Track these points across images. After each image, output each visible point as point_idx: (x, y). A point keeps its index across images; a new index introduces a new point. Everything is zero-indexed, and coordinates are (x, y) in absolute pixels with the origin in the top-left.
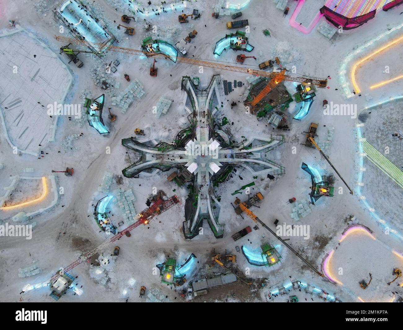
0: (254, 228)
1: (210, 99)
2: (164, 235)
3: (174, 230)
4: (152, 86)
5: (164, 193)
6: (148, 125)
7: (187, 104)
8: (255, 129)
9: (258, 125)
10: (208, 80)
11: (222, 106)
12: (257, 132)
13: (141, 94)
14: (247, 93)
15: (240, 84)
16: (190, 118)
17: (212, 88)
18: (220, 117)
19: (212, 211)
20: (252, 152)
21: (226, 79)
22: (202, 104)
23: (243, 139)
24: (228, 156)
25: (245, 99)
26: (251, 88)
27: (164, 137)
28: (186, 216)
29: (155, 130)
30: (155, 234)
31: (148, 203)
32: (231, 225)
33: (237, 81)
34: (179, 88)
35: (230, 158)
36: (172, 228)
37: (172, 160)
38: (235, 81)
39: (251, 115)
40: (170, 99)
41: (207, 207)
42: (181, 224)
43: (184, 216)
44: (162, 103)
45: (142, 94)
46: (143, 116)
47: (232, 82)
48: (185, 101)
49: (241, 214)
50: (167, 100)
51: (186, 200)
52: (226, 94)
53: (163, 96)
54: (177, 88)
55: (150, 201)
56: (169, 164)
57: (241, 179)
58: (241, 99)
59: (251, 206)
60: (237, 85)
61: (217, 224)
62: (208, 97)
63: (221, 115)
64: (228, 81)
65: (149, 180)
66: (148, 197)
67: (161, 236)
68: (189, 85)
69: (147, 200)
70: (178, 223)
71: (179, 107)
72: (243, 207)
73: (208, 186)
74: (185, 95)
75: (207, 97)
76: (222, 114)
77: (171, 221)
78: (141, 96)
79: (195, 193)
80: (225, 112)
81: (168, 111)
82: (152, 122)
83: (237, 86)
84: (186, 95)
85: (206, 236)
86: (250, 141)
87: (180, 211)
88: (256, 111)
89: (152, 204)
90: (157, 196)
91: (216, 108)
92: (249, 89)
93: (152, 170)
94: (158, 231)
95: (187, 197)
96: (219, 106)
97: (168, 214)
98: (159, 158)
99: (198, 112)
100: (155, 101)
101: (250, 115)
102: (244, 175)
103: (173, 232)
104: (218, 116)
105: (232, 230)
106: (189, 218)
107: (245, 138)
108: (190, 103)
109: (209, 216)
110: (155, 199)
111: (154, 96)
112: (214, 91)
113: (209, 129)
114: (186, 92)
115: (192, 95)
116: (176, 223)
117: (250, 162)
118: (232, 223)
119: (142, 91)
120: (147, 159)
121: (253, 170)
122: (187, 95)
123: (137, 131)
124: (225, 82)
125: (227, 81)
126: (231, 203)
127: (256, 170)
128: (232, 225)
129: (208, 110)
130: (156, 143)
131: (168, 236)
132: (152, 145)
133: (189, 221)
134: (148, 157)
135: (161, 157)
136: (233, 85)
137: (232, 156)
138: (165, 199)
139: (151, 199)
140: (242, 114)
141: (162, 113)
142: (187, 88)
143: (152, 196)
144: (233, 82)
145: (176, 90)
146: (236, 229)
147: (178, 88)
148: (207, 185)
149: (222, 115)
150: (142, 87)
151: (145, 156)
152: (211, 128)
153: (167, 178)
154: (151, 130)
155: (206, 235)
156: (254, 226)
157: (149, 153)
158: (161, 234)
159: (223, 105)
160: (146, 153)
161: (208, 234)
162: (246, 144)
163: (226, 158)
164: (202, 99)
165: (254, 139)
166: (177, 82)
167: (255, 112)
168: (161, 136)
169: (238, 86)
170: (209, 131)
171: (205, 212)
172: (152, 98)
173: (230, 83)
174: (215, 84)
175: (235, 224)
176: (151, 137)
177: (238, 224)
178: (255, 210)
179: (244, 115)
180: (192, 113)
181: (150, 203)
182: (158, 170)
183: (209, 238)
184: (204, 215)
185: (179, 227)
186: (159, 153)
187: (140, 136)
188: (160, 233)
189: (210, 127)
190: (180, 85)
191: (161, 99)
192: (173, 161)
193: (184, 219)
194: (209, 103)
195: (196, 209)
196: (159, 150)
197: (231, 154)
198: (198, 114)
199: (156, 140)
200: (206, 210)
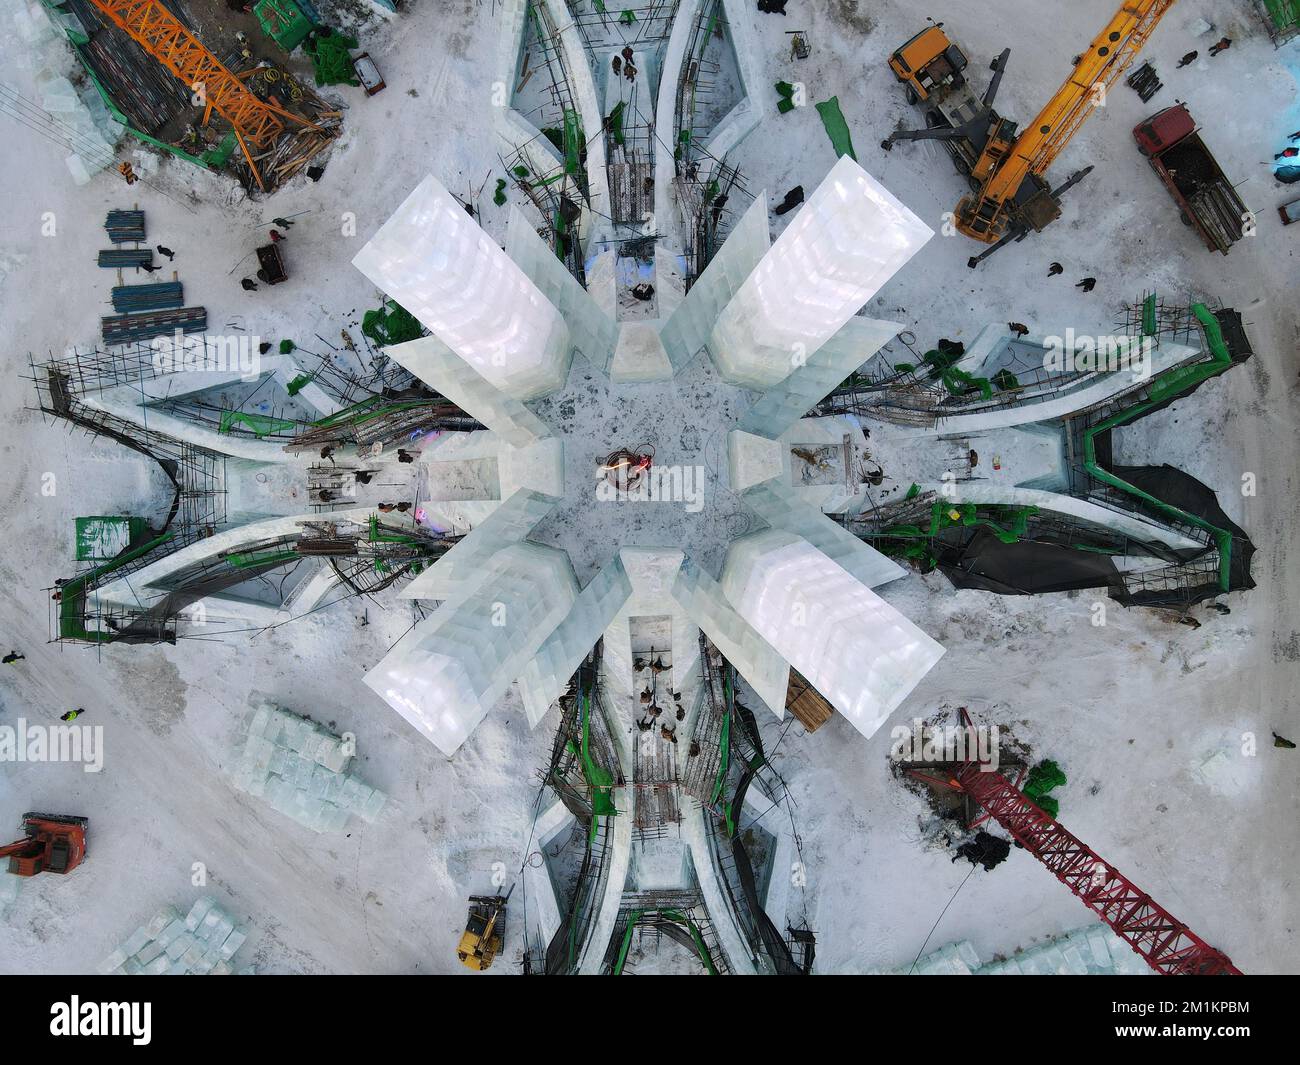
0: (1146, 98)
1: (230, 430)
2: (1211, 736)
3: (1174, 664)
4: (158, 844)
6: (435, 868)
7: (279, 599)
8: (441, 109)
9: (413, 93)
10: (106, 453)
11: (287, 347)
12: (460, 97)
13: (214, 930)
14: (189, 173)
15: (127, 224)
16: (369, 578)
17: (138, 417)
18: (367, 358)
20: (603, 113)
21: (96, 330)
22: (264, 489)
23: (513, 193)
24: (640, 276)
25: (231, 186)
26: (153, 142)
27: (517, 753)
28: (1072, 583)
29: (471, 816)
30: (1203, 798)
31: (987, 853)
32: (1125, 261)
33: (108, 245)
34: (169, 659)
35: (651, 263)
36: (1158, 676)
37: (680, 715)
38: (107, 259)
39: (340, 141)
40: (249, 719)
41: (1019, 437)
42: (1134, 619)
43: (1070, 596)
44: (272, 774)
45: (212, 920)
46: (370, 906)
47: (116, 283)
49: (1054, 188)
50: (251, 738)
51: (959, 584)
52: (198, 320)
53: (225, 770)
54: (167, 671)
55: (971, 839)
56: (710, 727)
57: (801, 199)
58: (233, 213)
59: (993, 117)
60: (130, 246)
62: (220, 454)
63: (350, 356)
64: (110, 311)
65: (826, 852)
66: (942, 856)
67: (1220, 757)
68: (128, 592)
69: (964, 864)
70: (1119, 640)
71: (304, 655)
72: (1006, 184)
73: (873, 424)
74: (213, 613)
75: (213, 454)
76: (342, 343)
77: (1109, 685)
78: (227, 927)
79: (928, 523)
80: (330, 329)
82: (417, 838)
83: (142, 246)
84: (200, 610)
85: (1207, 437)
86: (526, 137)
87: (1039, 625)
88: (310, 106)
89: (994, 828)
90: (931, 792)
91: (295, 388)
92: (161, 164)
93: (749, 832)
94: (1181, 778)
95: (938, 577)
96: (287, 369)
97: (1063, 711)
98: (668, 799)
99: (312, 518)
100: (264, 825)
101: (345, 146)
102: (772, 182)
103: (1186, 669)
104: (359, 373)
105: (1165, 256)
106: (1087, 564)
107: (504, 176)
109: (1074, 417)
110: (951, 803)
111: (225, 826)
112: (171, 406)
113: (433, 434)
114: (189, 610)
115: (204, 565)
116: (1122, 656)
117: (678, 127)
118: (1116, 252)
119: (191, 922)
120: (676, 880)
121: (735, 110)
123: (478, 954)
124: (114, 332)
125: (107, 321)
126: (972, 263)
127: (735, 92)
128: (1130, 253)
129: (297, 443)
130: (558, 816)
131: (1218, 704)
132: (576, 839)
133: (1122, 563)
134: (661, 875)
135: (662, 788)
136: (135, 277)
137: (640, 250)
139: (958, 833)
140: (335, 203)
141: (348, 772)
142: (153, 600)
143: (933, 830)
144: (110, 278)
145: (187, 673)
146: (1155, 222)
147: (172, 666)
148: (866, 432)
149: (351, 347)
150: (161, 922)
151: (655, 894)
152: (428, 414)
153: (810, 727)
154: (471, 843)
155: (1200, 435)
156: (1134, 94)
157: (632, 862)
158: (1208, 756)
159: (277, 340)
160: (630, 886)
161: (1197, 423)
162: (546, 161)
163: (651, 291)
164: (232, 492)
165: (515, 114)
166: (127, 670)
167: (321, 115)
168: (510, 771)
169: (142, 237)
170: (446, 433)
171: (1053, 443)
172: (243, 843)
173: (123, 296)
174: (116, 400)
175: (1119, 237)
176: (516, 844)
177: (1121, 214)
178: (1013, 95)
179: (346, 193)
180: (332, 560)
181: (983, 836)
182: (753, 795)
183: (1228, 416)
184: (1072, 456)
185: (1151, 630)
186: (625, 800)
187: (513, 923)
188: (1194, 764)
189: (413, 428)
190: (146, 649)
191: (246, 781)
192: (689, 701)
193: (1096, 605)
194: (257, 436)
195: (1033, 510)
196: (610, 810)
197: (621, 254)
198: (330, 515)
199: (538, 809)
200: (1039, 439)
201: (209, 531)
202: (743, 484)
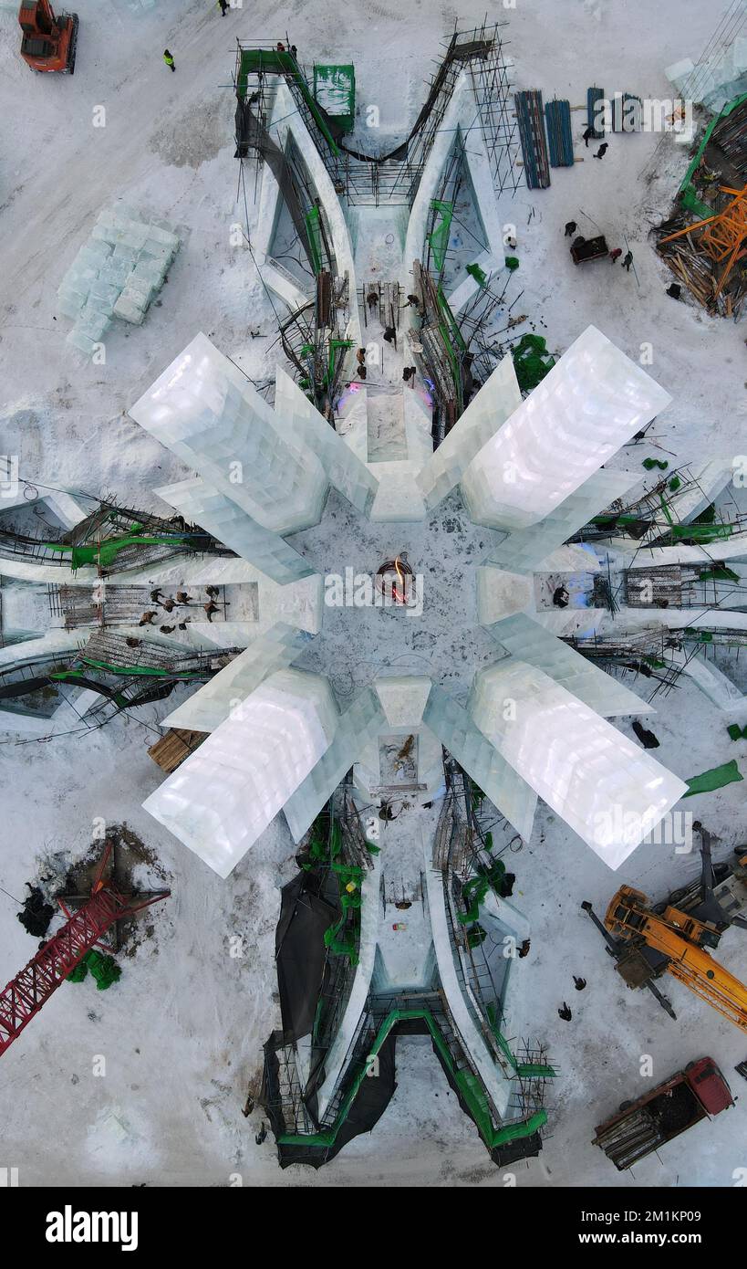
0: (739, 1069)
1: (434, 209)
2: (142, 1126)
3: (210, 1092)
4: (48, 140)
5: (139, 843)
6: (25, 398)
7: (276, 254)
8: (733, 409)
10: (415, 95)
11: (512, 264)
14: (674, 175)
16: (295, 339)
17: (448, 124)
18: (501, 338)
19: (460, 969)
20: (728, 560)
21: (532, 82)
22: (379, 241)
23: (654, 477)
24: (576, 595)
25: (662, 213)
26: (704, 139)
27: (130, 477)
28: (286, 997)
29: (72, 433)
30: (84, 1118)
31: (35, 916)
32: (587, 1049)
33: (609, 96)
34: (221, 151)
35: (588, 605)
36: (199, 1077)
37: (165, 629)
38: (595, 96)
39: (704, 315)
40: (165, 226)
41: (423, 948)
42: (252, 1054)
43: (274, 995)
47: (573, 105)
48: (261, 239)
49: (656, 983)
50: (147, 228)
51: (286, 892)
52: (537, 180)
53: (117, 203)
54: (211, 149)
55: (48, 900)
56: (154, 657)
57: (647, 746)
58: (638, 215)
61: (493, 1054)
63: (503, 322)
64: (547, 98)
65: (36, 765)
66: (32, 874)
67: (123, 1134)
68: (285, 113)
69: (24, 894)
70: (233, 1040)
71: (224, 278)
72: (661, 937)
73: (436, 812)
74: (264, 192)
75: (412, 193)
76: (515, 316)
77: (191, 1031)
79: (343, 862)
80: (529, 304)
81: (154, 302)
82: (53, 382)
84: (268, 184)
85: (422, 1124)
86: (707, 489)
87: (248, 966)
88: (737, 288)
89: (58, 922)
90: (92, 863)
91: (474, 271)
92: (684, 147)
93: (56, 693)
94: (103, 1096)
95: (293, 871)
96: (491, 263)
97: (167, 987)
98: (87, 618)
99: (352, 286)
100: (65, 240)
102: (663, 719)
103: (206, 1103)
104: (487, 331)
105: (592, 1086)
106: (304, 1011)
107: (671, 468)
108: (299, 249)
109: (442, 1000)
110: (82, 882)
111: (65, 202)
112: (458, 155)
113: (430, 400)
114: (267, 170)
115: (309, 184)
116: (218, 1043)
117: (715, 631)
118: (596, 1040)
120: (11, 624)
121: (730, 686)
122: (276, 187)
124: (527, 101)
125: (538, 95)
126: (586, 906)
128: (594, 1053)
129: (422, 273)
130: (72, 514)
131: (172, 1132)
132: (51, 531)
133: (305, 1043)
134: (17, 610)
135: (97, 612)
136: (579, 122)
137: (601, 594)
138: (146, 886)
139: (53, 889)
140: (646, 310)
141: (115, 318)
142: (277, 137)
143: (57, 865)
144: (578, 99)
145: (208, 168)
146: (623, 1076)
147: (214, 154)
148: (429, 805)
149: (512, 324)
152: (449, 395)
153: (153, 751)
154: (47, 432)
155: (424, 1118)
157: (27, 583)
158: (124, 1123)
159: (519, 254)
160: (7, 581)
161: (435, 1114)
162: (685, 508)
163: (562, 605)
164: (377, 212)
165: (729, 478)
166: (211, 112)
167: (729, 297)
168: (114, 470)
170: (430, 412)
171: (418, 980)
172: (49, 220)
173: (561, 110)
174: (463, 104)
175: (609, 1043)
176: (46, 475)
179: (656, 320)
180: (313, 305)
181: (50, 912)
182: (90, 697)
183: (441, 1143)
184: (405, 998)
185: (242, 1069)
188: (116, 1110)
189: (435, 381)
190: (230, 130)
191: (106, 223)
192: (179, 638)
193: (271, 1017)
194: (429, 236)
195: (354, 961)
196: (77, 563)
197: (597, 577)
198: (355, 303)
199: (79, 496)
200: (421, 968)
201: (341, 190)
202: (382, 690)
